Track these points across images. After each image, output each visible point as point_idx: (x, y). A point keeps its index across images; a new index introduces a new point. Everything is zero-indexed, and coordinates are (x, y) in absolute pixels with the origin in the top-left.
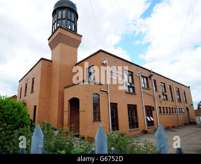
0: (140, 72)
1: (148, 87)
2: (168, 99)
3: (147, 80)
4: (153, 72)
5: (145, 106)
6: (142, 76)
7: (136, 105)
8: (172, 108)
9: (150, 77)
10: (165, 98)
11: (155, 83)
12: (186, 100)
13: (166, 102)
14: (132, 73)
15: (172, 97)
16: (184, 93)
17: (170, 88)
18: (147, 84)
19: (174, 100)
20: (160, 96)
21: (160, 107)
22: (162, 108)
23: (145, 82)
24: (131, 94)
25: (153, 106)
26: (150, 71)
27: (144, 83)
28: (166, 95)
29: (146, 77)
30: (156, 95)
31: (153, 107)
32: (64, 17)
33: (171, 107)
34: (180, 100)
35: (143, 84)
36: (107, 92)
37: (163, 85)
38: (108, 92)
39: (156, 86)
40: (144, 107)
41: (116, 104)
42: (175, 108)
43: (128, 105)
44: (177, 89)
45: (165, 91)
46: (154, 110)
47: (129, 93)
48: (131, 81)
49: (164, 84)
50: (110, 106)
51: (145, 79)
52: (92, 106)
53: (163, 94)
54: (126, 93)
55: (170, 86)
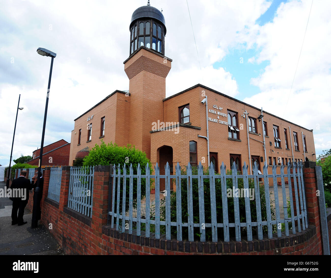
0: (246, 113)
1: (256, 132)
2: (282, 147)
3: (255, 122)
4: (264, 112)
5: (252, 156)
6: (250, 117)
7: (240, 155)
8: (286, 159)
9: (260, 117)
10: (278, 146)
11: (266, 126)
12: (306, 148)
13: (278, 150)
14: (237, 113)
15: (287, 144)
16: (305, 139)
17: (286, 133)
18: (256, 127)
19: (290, 148)
20: (271, 143)
21: (270, 158)
22: (272, 158)
23: (253, 125)
24: (235, 140)
25: (261, 156)
26: (260, 110)
27: (251, 126)
28: (279, 142)
29: (254, 119)
30: (266, 141)
31: (262, 158)
32: (148, 33)
33: (285, 157)
34: (298, 148)
35: (250, 128)
36: (206, 139)
37: (276, 128)
38: (208, 139)
39: (266, 130)
40: (250, 157)
41: (216, 154)
42: (290, 159)
43: (230, 154)
44: (295, 134)
45: (279, 137)
46: (262, 161)
47: (232, 139)
48: (235, 124)
49: (278, 127)
50: (209, 157)
51: (253, 121)
52: (188, 156)
53: (276, 141)
54: (229, 139)
55: (286, 129)
